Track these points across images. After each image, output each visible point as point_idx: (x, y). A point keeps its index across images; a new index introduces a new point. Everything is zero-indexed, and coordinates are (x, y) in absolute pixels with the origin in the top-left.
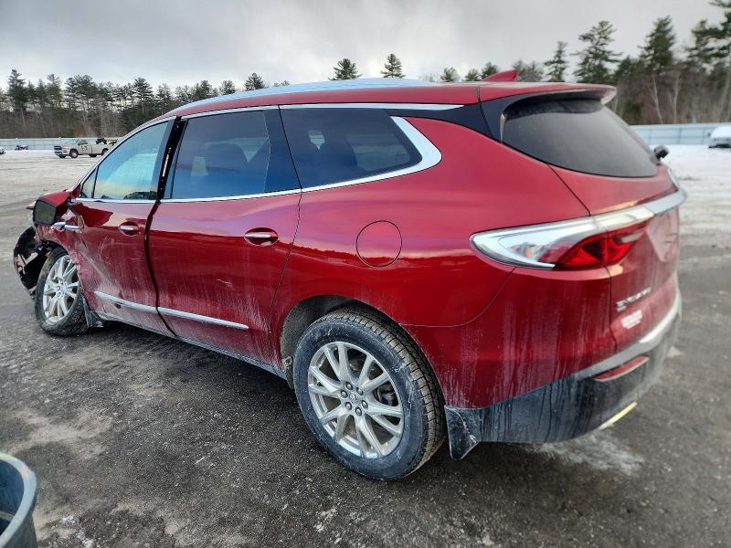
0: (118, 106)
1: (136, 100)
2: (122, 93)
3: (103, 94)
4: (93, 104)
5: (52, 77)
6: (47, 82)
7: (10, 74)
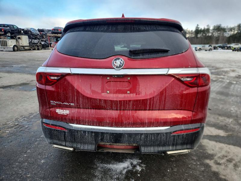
0: (228, 34)
1: (236, 32)
2: (231, 29)
3: (224, 30)
4: (219, 34)
5: (208, 26)
6: (206, 27)
7: (196, 26)
